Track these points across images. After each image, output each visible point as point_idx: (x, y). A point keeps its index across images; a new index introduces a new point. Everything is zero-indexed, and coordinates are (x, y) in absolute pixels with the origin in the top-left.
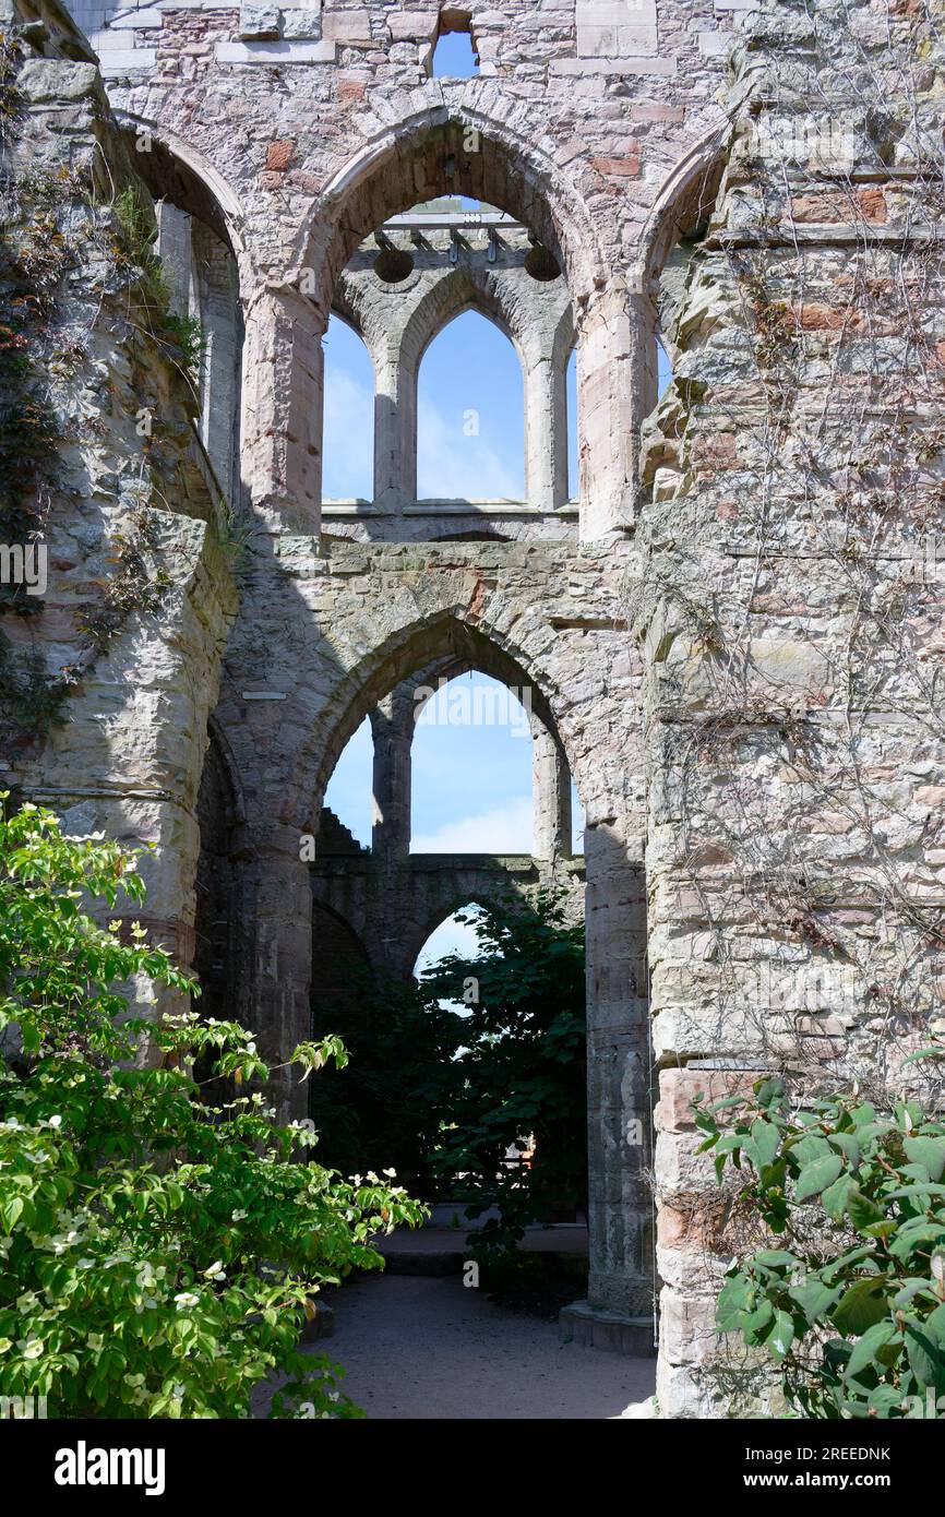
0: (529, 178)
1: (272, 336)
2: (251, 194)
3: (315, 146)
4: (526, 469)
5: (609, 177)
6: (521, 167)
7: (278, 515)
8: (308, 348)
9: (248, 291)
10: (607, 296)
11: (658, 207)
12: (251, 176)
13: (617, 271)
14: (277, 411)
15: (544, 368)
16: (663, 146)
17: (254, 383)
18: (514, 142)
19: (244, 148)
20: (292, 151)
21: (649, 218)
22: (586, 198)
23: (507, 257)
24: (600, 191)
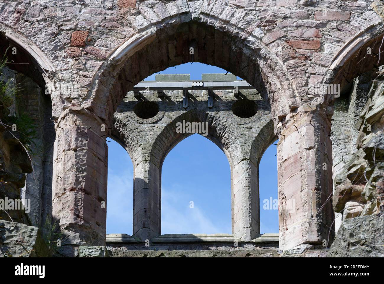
0: (245, 51)
1: (74, 136)
2: (60, 59)
3: (103, 33)
4: (233, 219)
5: (300, 50)
6: (241, 45)
7: (78, 234)
8: (98, 144)
9: (57, 111)
10: (299, 115)
11: (333, 66)
12: (61, 50)
13: (305, 101)
14: (77, 178)
15: (245, 164)
16: (337, 34)
17: (62, 162)
18: (236, 31)
19: (55, 35)
20: (88, 36)
21: (326, 73)
22: (284, 62)
23: (220, 105)
24: (294, 58)
